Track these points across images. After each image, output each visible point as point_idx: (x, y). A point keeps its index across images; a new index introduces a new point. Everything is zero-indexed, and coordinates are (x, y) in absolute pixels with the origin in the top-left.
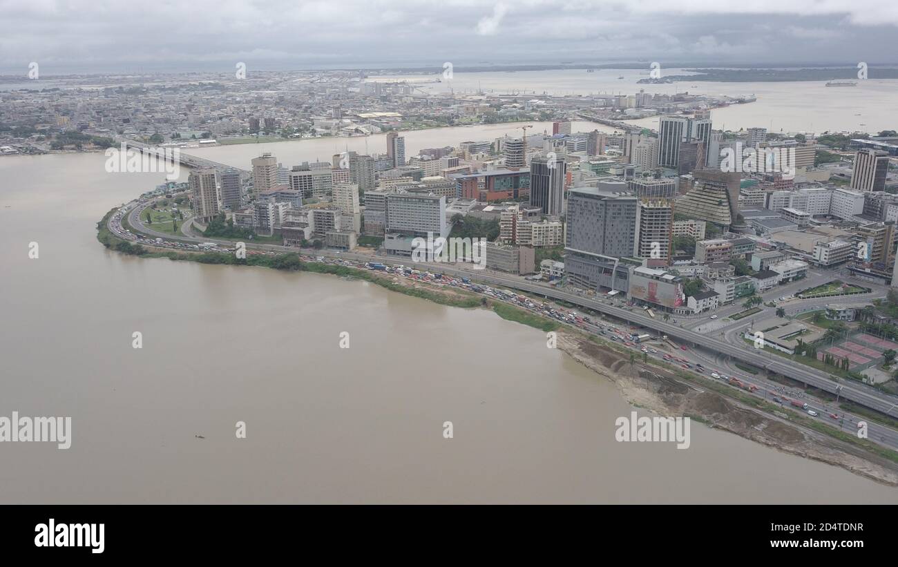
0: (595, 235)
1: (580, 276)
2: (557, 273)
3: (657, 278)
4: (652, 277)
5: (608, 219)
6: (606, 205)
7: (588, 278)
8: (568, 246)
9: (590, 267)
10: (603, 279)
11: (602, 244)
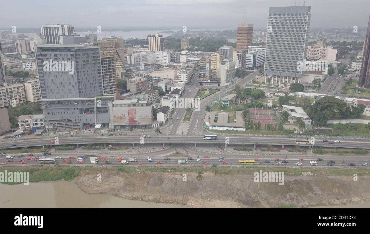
0: (70, 83)
1: (62, 121)
2: (37, 124)
3: (134, 105)
4: (129, 105)
5: (79, 67)
6: (76, 55)
7: (70, 121)
8: (44, 97)
9: (71, 111)
10: (86, 118)
11: (77, 89)
